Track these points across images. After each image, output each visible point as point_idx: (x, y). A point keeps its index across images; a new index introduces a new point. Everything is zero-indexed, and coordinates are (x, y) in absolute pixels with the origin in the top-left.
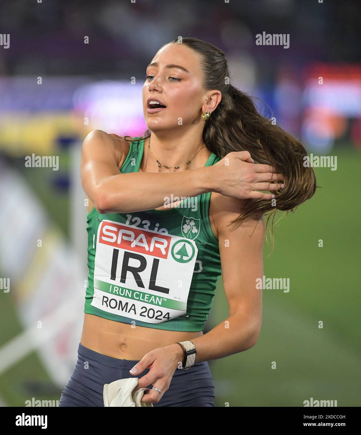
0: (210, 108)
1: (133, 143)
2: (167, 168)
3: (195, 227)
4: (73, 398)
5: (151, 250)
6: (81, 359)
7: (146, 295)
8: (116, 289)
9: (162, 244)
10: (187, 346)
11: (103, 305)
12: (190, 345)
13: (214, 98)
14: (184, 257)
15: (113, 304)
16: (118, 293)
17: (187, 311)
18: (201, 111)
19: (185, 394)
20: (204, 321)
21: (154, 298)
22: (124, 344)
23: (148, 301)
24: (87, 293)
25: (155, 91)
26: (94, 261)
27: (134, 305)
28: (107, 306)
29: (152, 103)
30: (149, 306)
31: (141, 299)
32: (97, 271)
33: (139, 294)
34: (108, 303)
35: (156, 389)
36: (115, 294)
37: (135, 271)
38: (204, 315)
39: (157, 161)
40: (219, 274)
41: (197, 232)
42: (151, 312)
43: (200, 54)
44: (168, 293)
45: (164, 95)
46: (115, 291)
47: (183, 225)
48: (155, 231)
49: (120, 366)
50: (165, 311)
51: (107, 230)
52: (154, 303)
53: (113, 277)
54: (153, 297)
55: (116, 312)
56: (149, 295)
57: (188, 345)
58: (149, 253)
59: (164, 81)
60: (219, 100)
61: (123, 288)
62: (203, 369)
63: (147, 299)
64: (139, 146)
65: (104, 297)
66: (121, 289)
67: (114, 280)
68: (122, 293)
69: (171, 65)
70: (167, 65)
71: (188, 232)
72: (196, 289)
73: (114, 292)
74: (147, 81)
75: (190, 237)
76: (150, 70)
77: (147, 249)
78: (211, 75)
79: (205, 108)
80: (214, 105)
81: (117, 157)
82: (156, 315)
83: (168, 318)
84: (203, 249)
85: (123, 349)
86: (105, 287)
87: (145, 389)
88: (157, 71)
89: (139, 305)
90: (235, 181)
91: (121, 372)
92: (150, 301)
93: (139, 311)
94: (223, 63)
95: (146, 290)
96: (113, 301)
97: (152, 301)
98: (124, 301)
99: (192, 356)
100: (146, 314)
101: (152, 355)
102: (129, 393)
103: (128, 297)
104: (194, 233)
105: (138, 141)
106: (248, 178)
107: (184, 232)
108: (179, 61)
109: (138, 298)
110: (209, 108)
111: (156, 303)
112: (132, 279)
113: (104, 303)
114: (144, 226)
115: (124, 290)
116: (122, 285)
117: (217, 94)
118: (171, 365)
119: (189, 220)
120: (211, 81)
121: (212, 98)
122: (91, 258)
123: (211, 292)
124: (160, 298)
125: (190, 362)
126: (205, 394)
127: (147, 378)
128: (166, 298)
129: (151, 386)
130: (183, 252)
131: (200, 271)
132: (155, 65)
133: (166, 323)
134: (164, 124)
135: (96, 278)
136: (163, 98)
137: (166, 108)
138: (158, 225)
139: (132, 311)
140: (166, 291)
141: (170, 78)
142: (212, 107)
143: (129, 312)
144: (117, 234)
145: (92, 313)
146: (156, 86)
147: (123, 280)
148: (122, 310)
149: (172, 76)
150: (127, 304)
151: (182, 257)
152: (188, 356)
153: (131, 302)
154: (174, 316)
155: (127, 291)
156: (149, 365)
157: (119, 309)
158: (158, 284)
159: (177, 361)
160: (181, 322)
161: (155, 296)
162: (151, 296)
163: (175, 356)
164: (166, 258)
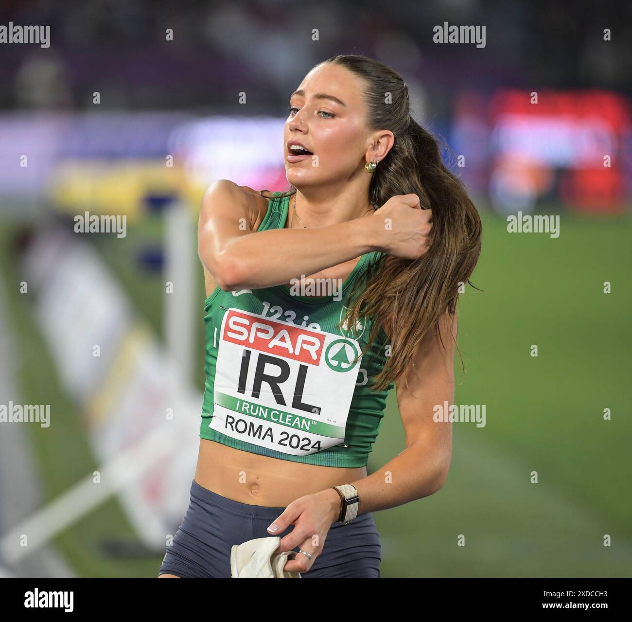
0: (376, 156)
1: (273, 201)
3: (360, 322)
4: (183, 557)
5: (297, 352)
6: (195, 503)
7: (288, 416)
8: (246, 406)
9: (313, 344)
10: (346, 493)
11: (226, 427)
12: (350, 490)
14: (342, 363)
15: (241, 427)
16: (248, 412)
17: (345, 439)
18: (363, 160)
19: (341, 554)
20: (367, 453)
21: (299, 421)
22: (255, 484)
23: (290, 424)
24: (204, 410)
25: (298, 131)
26: (215, 366)
27: (270, 429)
28: (233, 430)
30: (291, 431)
31: (280, 421)
32: (218, 379)
33: (278, 413)
34: (234, 425)
36: (245, 413)
37: (274, 382)
38: (368, 444)
42: (295, 440)
43: (363, 80)
44: (319, 413)
45: (309, 137)
46: (245, 409)
47: (342, 318)
48: (303, 327)
49: (250, 514)
50: (314, 438)
51: (235, 323)
52: (299, 427)
53: (242, 388)
54: (298, 418)
55: (245, 438)
56: (292, 416)
57: (347, 490)
58: (293, 356)
61: (255, 406)
62: (366, 519)
63: (289, 421)
64: (282, 205)
65: (228, 416)
66: (252, 406)
67: (243, 393)
68: (254, 412)
69: (321, 94)
71: (349, 328)
72: (358, 408)
73: (243, 410)
74: (290, 115)
75: (352, 336)
76: (294, 100)
77: (291, 351)
78: (380, 110)
81: (250, 218)
82: (302, 443)
83: (319, 448)
85: (254, 491)
86: (230, 403)
89: (277, 429)
90: (408, 234)
91: (251, 522)
92: (293, 425)
93: (277, 437)
95: (289, 408)
96: (241, 423)
97: (296, 424)
98: (257, 422)
99: (354, 506)
100: (287, 442)
101: (298, 506)
102: (267, 558)
103: (262, 417)
104: (357, 330)
105: (280, 199)
107: (343, 329)
109: (277, 420)
111: (302, 427)
112: (268, 392)
113: (228, 425)
114: (288, 319)
115: (258, 407)
116: (254, 400)
117: (387, 135)
118: (325, 519)
120: (378, 117)
122: (211, 360)
123: (379, 413)
124: (307, 420)
125: (351, 514)
126: (368, 554)
128: (316, 421)
130: (341, 357)
131: (364, 383)
133: (313, 455)
134: (309, 178)
135: (217, 389)
136: (308, 142)
137: (313, 155)
138: (306, 318)
139: (268, 438)
140: (316, 410)
141: (320, 112)
143: (263, 439)
144: (249, 328)
145: (211, 439)
146: (299, 124)
147: (256, 393)
148: (254, 436)
149: (323, 110)
150: (261, 427)
151: (340, 364)
152: (348, 507)
153: (266, 425)
154: (327, 446)
155: (261, 408)
156: (294, 520)
157: (249, 434)
158: (305, 400)
159: (333, 513)
160: (337, 455)
161: (300, 417)
162: (295, 416)
163: (330, 507)
164: (318, 365)
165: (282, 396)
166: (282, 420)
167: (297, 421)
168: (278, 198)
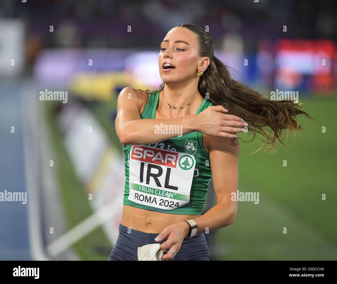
1: (152, 94)
2: (175, 108)
3: (194, 147)
6: (121, 234)
7: (163, 192)
8: (143, 188)
9: (173, 158)
10: (191, 223)
11: (135, 199)
12: (193, 222)
13: (205, 62)
15: (142, 198)
16: (144, 191)
17: (190, 201)
18: (197, 70)
19: (190, 255)
20: (201, 208)
22: (150, 223)
23: (164, 195)
24: (125, 192)
25: (168, 58)
26: (129, 171)
27: (155, 198)
28: (138, 200)
29: (165, 65)
30: (165, 199)
32: (131, 177)
33: (158, 191)
34: (138, 197)
35: (171, 251)
36: (143, 191)
37: (155, 176)
38: (201, 204)
39: (169, 104)
40: (210, 178)
41: (195, 150)
42: (167, 202)
43: (196, 34)
44: (177, 190)
45: (174, 60)
47: (186, 145)
48: (168, 150)
49: (147, 238)
50: (175, 201)
51: (137, 151)
53: (142, 180)
54: (167, 193)
55: (143, 203)
56: (164, 192)
58: (164, 164)
59: (173, 51)
60: (209, 63)
61: (148, 188)
62: (201, 238)
63: (163, 194)
64: (156, 96)
65: (136, 194)
66: (146, 188)
67: (142, 182)
68: (147, 191)
69: (178, 41)
70: (175, 41)
71: (189, 150)
72: (195, 187)
73: (142, 190)
74: (161, 51)
75: (191, 153)
76: (163, 45)
77: (163, 162)
79: (200, 68)
80: (205, 67)
81: (139, 106)
82: (170, 204)
83: (178, 206)
84: (199, 161)
85: (149, 226)
86: (137, 187)
87: (164, 251)
88: (169, 45)
89: (158, 198)
90: (210, 125)
91: (148, 241)
92: (165, 196)
93: (158, 202)
94: (210, 40)
95: (163, 188)
96: (141, 196)
98: (149, 196)
99: (195, 230)
100: (163, 204)
101: (169, 229)
102: (155, 254)
103: (151, 193)
104: (193, 150)
105: (155, 93)
106: (219, 123)
107: (186, 150)
108: (183, 38)
109: (158, 194)
110: (202, 69)
111: (170, 197)
112: (153, 181)
113: (136, 197)
114: (161, 147)
115: (149, 189)
116: (147, 185)
117: (207, 59)
118: (181, 236)
119: (190, 143)
120: (203, 51)
121: (204, 62)
122: (127, 169)
123: (205, 190)
124: (172, 193)
125: (193, 234)
126: (203, 255)
127: (166, 244)
128: (176, 193)
129: (168, 249)
130: (186, 163)
131: (197, 176)
132: (167, 41)
133: (176, 210)
135: (130, 182)
136: (173, 62)
137: (175, 69)
138: (169, 146)
139: (154, 202)
140: (176, 188)
141: (177, 49)
142: (204, 68)
143: (152, 203)
144: (143, 152)
145: (128, 204)
146: (168, 54)
147: (148, 182)
148: (148, 202)
149: (178, 48)
150: (150, 198)
151: (186, 166)
152: (192, 230)
153: (153, 196)
154: (181, 205)
155: (150, 189)
156: (167, 235)
157: (145, 201)
158: (170, 184)
159: (185, 233)
160: (186, 209)
161: (168, 192)
162: (166, 192)
163: (184, 230)
164: (175, 167)
165: (160, 183)
166: (160, 194)
167: (167, 194)
168: (154, 93)
